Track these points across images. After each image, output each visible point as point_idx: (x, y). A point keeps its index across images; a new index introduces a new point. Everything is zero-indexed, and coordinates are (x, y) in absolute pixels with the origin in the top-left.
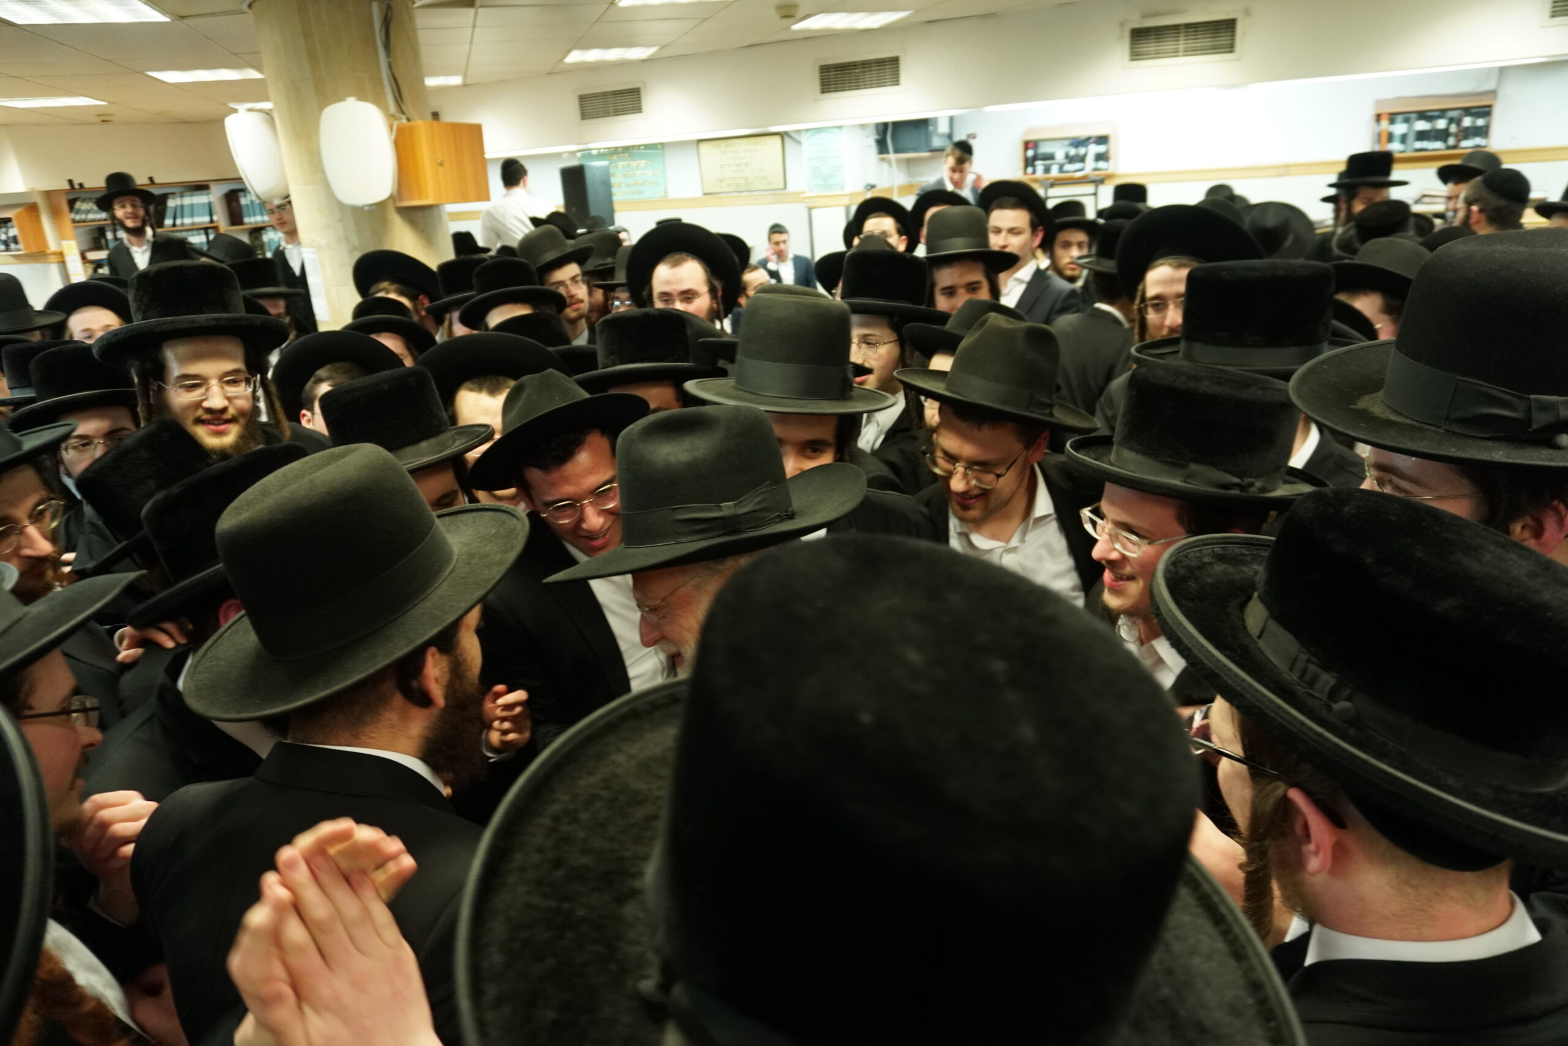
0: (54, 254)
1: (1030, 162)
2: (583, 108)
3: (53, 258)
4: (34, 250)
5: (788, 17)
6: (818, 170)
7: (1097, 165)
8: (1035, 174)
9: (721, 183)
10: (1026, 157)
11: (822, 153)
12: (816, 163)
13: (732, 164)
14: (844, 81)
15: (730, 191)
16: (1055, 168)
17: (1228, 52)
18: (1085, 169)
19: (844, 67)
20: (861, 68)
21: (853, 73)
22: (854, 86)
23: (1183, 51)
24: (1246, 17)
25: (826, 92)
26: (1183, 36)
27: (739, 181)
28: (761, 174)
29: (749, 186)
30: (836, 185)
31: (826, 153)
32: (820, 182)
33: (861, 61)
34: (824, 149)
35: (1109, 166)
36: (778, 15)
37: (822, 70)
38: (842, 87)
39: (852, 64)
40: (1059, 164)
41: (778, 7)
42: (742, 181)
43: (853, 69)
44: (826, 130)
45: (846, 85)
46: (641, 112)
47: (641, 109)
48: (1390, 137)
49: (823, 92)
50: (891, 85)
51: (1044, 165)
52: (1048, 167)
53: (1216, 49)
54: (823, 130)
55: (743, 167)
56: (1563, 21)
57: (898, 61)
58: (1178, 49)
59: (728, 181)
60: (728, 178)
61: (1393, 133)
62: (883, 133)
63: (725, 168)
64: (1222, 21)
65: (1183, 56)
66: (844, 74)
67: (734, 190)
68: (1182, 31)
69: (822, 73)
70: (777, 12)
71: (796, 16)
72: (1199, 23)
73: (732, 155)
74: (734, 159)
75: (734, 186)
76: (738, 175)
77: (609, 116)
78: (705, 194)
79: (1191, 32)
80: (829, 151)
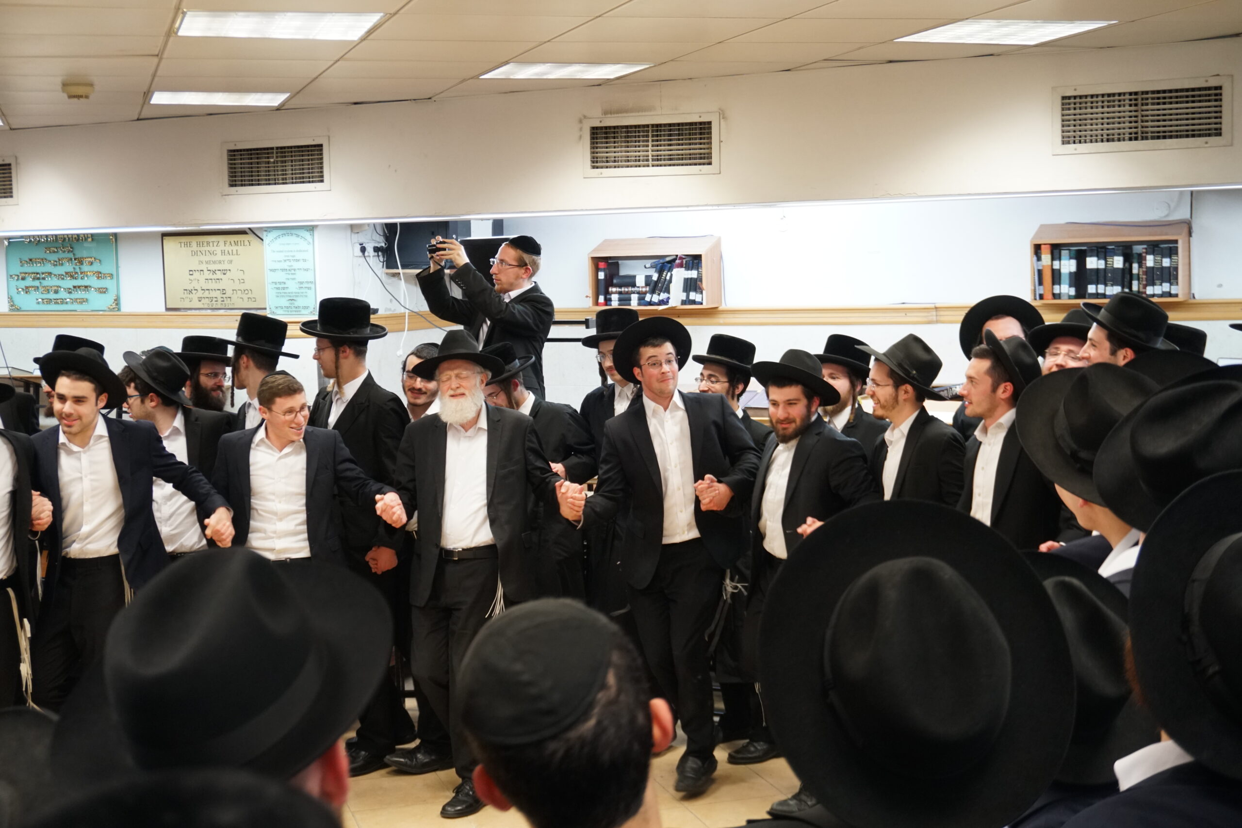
5: (79, 97)
6: (283, 286)
7: (688, 296)
8: (611, 305)
9: (191, 296)
10: (597, 281)
11: (288, 263)
12: (281, 277)
13: (205, 270)
14: (258, 172)
15: (202, 306)
16: (634, 298)
17: (704, 164)
18: (670, 301)
19: (258, 154)
20: (277, 157)
21: (268, 163)
22: (269, 180)
23: (653, 160)
24: (722, 120)
25: (235, 185)
26: (653, 141)
27: (213, 294)
28: (242, 287)
29: (227, 302)
30: (306, 308)
31: (292, 263)
32: (284, 302)
33: (277, 148)
34: (291, 258)
35: (705, 299)
36: (65, 96)
37: (231, 156)
38: (255, 180)
39: (267, 151)
40: (638, 293)
41: (65, 85)
42: (218, 294)
43: (268, 158)
44: (293, 231)
45: (260, 178)
46: (11, 197)
47: (11, 192)
48: (1056, 277)
49: (231, 186)
50: (313, 182)
51: (620, 293)
52: (626, 296)
53: (690, 159)
54: (288, 231)
55: (219, 275)
56: (1076, 149)
57: (321, 150)
58: (648, 156)
59: (200, 294)
60: (199, 290)
61: (1059, 270)
62: (389, 239)
63: (196, 275)
64: (696, 123)
65: (653, 166)
66: (258, 163)
67: (206, 306)
68: (650, 134)
69: (231, 160)
70: (63, 91)
71: (91, 97)
72: (670, 125)
73: (204, 258)
74: (207, 263)
75: (207, 301)
76: (212, 285)
78: (168, 309)
79: (661, 136)
80: (298, 260)
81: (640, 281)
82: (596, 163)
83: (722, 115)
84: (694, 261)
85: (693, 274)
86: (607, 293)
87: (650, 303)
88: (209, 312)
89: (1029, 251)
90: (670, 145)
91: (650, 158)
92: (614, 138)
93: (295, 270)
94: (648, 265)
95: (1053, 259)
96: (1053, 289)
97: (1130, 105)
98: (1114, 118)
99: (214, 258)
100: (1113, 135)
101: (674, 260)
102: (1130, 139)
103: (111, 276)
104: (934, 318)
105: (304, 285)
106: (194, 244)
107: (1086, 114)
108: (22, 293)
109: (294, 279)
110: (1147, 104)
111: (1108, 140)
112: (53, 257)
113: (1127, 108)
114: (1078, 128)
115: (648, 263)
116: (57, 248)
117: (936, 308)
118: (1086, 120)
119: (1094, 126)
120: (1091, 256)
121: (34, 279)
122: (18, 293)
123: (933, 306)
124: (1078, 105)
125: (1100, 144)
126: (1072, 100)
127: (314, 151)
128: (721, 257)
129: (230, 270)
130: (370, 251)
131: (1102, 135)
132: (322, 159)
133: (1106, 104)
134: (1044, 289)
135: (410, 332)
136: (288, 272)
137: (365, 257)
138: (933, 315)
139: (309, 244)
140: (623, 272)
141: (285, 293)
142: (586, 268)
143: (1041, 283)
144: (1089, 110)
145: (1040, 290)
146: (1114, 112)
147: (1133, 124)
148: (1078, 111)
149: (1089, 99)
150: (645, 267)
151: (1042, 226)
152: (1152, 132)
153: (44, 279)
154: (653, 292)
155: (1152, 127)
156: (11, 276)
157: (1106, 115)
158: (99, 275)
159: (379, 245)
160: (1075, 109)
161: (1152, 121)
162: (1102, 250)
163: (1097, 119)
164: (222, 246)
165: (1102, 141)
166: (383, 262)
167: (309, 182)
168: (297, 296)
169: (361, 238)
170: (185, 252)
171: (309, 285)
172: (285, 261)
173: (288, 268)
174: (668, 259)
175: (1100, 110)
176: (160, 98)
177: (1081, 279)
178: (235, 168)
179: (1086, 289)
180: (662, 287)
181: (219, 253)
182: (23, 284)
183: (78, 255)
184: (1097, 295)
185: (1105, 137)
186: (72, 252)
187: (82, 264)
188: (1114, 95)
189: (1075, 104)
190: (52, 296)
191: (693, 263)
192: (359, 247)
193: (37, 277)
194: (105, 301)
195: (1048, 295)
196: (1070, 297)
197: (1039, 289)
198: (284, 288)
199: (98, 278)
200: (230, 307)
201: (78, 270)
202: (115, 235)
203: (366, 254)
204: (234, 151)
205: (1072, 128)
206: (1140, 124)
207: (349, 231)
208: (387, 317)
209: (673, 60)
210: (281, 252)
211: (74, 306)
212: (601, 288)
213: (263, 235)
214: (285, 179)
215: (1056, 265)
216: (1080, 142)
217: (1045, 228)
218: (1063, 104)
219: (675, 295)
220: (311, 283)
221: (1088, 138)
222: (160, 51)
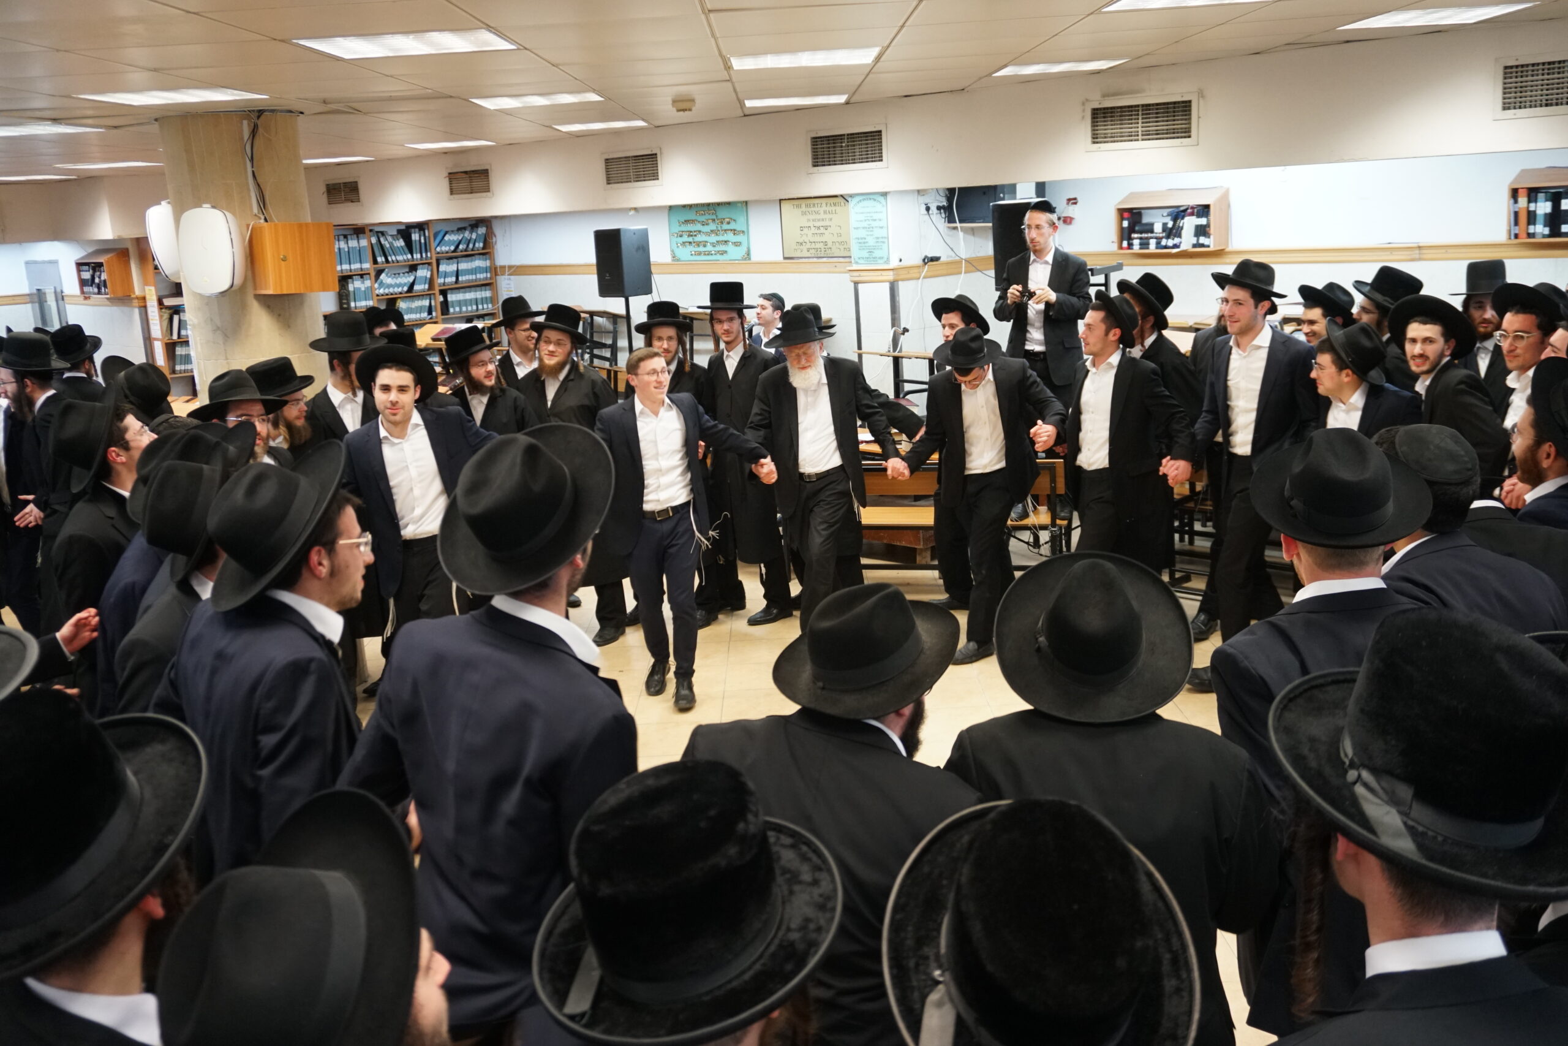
0: (137, 298)
2: (609, 173)
3: (136, 303)
4: (120, 294)
5: (684, 110)
6: (864, 241)
7: (1198, 240)
8: (1132, 249)
9: (801, 247)
10: (1122, 229)
11: (868, 222)
12: (862, 233)
13: (812, 226)
14: (834, 154)
15: (810, 256)
16: (1153, 242)
17: (1185, 137)
18: (1182, 245)
19: (834, 140)
20: (848, 142)
21: (842, 147)
22: (842, 160)
23: (1143, 135)
24: (1201, 99)
25: (818, 166)
26: (1143, 119)
27: (818, 246)
28: (840, 239)
29: (829, 252)
30: (881, 258)
31: (871, 222)
32: (865, 254)
33: (848, 135)
34: (869, 218)
35: (1211, 242)
36: (675, 109)
37: (814, 142)
38: (832, 161)
39: (839, 138)
40: (1156, 238)
41: (674, 102)
42: (821, 245)
43: (841, 143)
44: (871, 197)
45: (835, 159)
46: (658, 179)
47: (658, 175)
48: (1532, 218)
49: (814, 166)
50: (875, 161)
51: (1141, 238)
52: (1145, 241)
53: (1174, 133)
54: (868, 197)
55: (822, 230)
56: (1515, 114)
57: (881, 135)
58: (1138, 132)
59: (808, 245)
60: (808, 242)
61: (1535, 212)
62: (950, 199)
63: (806, 231)
64: (1179, 102)
65: (1143, 140)
66: (834, 147)
67: (813, 255)
68: (1140, 113)
69: (814, 145)
70: (673, 106)
71: (694, 109)
72: (1157, 104)
73: (811, 217)
74: (813, 221)
75: (813, 251)
76: (817, 239)
77: (631, 182)
78: (785, 258)
79: (1149, 114)
80: (875, 220)
81: (1158, 228)
82: (1096, 139)
83: (1201, 94)
84: (1204, 210)
85: (1203, 221)
86: (1130, 239)
87: (1166, 247)
88: (815, 260)
89: (1506, 194)
90: (1157, 122)
91: (1140, 133)
92: (1112, 117)
93: (873, 228)
94: (1165, 214)
95: (1529, 202)
96: (1527, 229)
98: (1553, 84)
99: (818, 217)
100: (1552, 100)
101: (1187, 209)
103: (743, 232)
104: (1417, 256)
105: (880, 240)
106: (803, 206)
107: (1526, 82)
108: (680, 247)
109: (872, 235)
111: (1547, 105)
112: (702, 218)
114: (1519, 94)
115: (1165, 212)
116: (704, 212)
117: (1419, 247)
118: (1526, 87)
119: (1534, 93)
120: (1566, 198)
121: (689, 236)
122: (678, 247)
123: (1416, 245)
124: (1519, 74)
125: (1538, 109)
126: (1514, 70)
127: (876, 136)
128: (1229, 206)
129: (830, 226)
130: (933, 209)
131: (1541, 101)
132: (881, 142)
133: (1546, 71)
134: (1519, 230)
135: (968, 275)
136: (868, 229)
137: (929, 215)
138: (1416, 253)
139: (883, 206)
140: (1146, 220)
141: (866, 246)
142: (1112, 218)
143: (1516, 223)
144: (1530, 78)
145: (1516, 230)
146: (1553, 79)
148: (1519, 79)
149: (1530, 68)
150: (1163, 216)
151: (1524, 171)
153: (695, 236)
154: (1168, 237)
156: (672, 234)
157: (1546, 82)
158: (734, 232)
159: (941, 205)
160: (1516, 77)
163: (1537, 86)
164: (824, 208)
165: (1541, 106)
166: (945, 218)
167: (872, 161)
168: (875, 249)
169: (927, 199)
170: (797, 213)
171: (884, 240)
172: (865, 220)
173: (867, 226)
174: (1182, 209)
175: (1540, 77)
176: (749, 104)
177: (1555, 219)
178: (817, 151)
179: (1560, 228)
180: (1176, 232)
181: (822, 212)
182: (680, 240)
183: (720, 217)
185: (1544, 102)
186: (715, 214)
187: (722, 223)
188: (1554, 63)
189: (1517, 72)
190: (701, 249)
191: (1203, 211)
192: (925, 207)
193: (691, 234)
194: (740, 252)
195: (1523, 235)
196: (1544, 236)
197: (1514, 230)
198: (864, 243)
199: (734, 234)
200: (831, 255)
201: (719, 229)
202: (745, 202)
203: (930, 212)
204: (816, 138)
205: (1513, 95)
207: (917, 193)
208: (948, 263)
209: (1148, 54)
210: (862, 213)
211: (718, 257)
212: (1125, 235)
213: (849, 199)
214: (855, 159)
215: (1532, 207)
216: (1520, 108)
217: (1524, 172)
218: (1505, 73)
219: (1187, 240)
220: (885, 238)
221: (1528, 104)
222: (728, 78)
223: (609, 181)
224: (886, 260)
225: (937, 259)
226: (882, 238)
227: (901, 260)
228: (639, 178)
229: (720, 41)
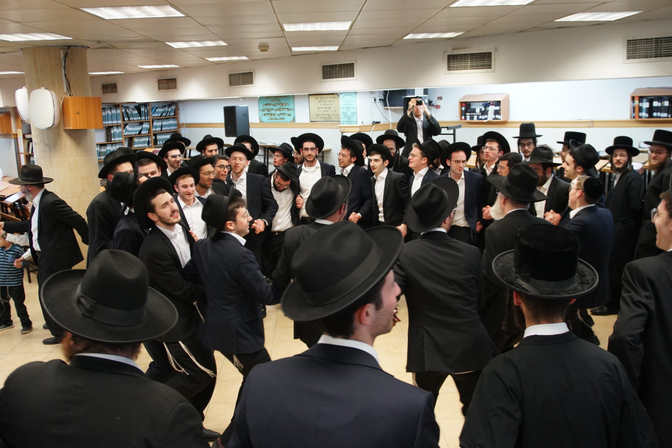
0: (13, 134)
1: (463, 113)
2: (231, 81)
3: (13, 137)
4: (5, 132)
5: (264, 51)
6: (346, 113)
7: (495, 116)
8: (466, 120)
9: (318, 117)
10: (462, 111)
11: (348, 105)
12: (345, 110)
13: (323, 107)
14: (333, 73)
16: (475, 117)
17: (489, 68)
18: (488, 118)
19: (332, 67)
20: (339, 68)
21: (336, 70)
22: (336, 76)
25: (325, 79)
26: (470, 60)
28: (336, 113)
29: (330, 119)
30: (354, 121)
32: (346, 119)
33: (339, 65)
34: (349, 104)
35: (501, 118)
37: (323, 68)
38: (332, 77)
39: (335, 66)
40: (477, 115)
41: (259, 46)
42: (327, 116)
43: (336, 68)
44: (350, 94)
45: (333, 76)
46: (253, 84)
47: (253, 82)
48: (640, 109)
49: (324, 79)
51: (470, 115)
52: (472, 116)
53: (484, 66)
54: (348, 94)
55: (328, 109)
56: (632, 61)
57: (354, 65)
58: (468, 65)
59: (321, 116)
60: (321, 114)
61: (642, 107)
62: (385, 96)
63: (320, 109)
64: (486, 53)
65: (470, 69)
66: (332, 70)
67: (323, 121)
70: (259, 49)
71: (268, 50)
72: (477, 54)
73: (323, 103)
74: (324, 105)
75: (323, 119)
76: (325, 113)
77: (240, 85)
78: (311, 122)
79: (473, 58)
80: (351, 104)
82: (449, 68)
83: (496, 50)
84: (498, 103)
85: (497, 108)
86: (465, 115)
87: (481, 119)
88: (324, 122)
89: (629, 99)
90: (476, 61)
91: (469, 66)
92: (456, 59)
93: (350, 108)
95: (640, 102)
96: (639, 114)
97: (655, 43)
98: (648, 48)
99: (326, 103)
100: (648, 55)
101: (491, 103)
102: (655, 57)
103: (292, 109)
105: (353, 113)
106: (319, 98)
107: (637, 47)
108: (263, 116)
109: (350, 111)
110: (662, 43)
111: (646, 57)
112: (274, 103)
113: (654, 44)
114: (634, 52)
115: (481, 104)
116: (274, 100)
117: (592, 122)
118: (637, 49)
119: (640, 52)
120: (655, 101)
122: (262, 116)
123: (590, 121)
124: (634, 44)
126: (632, 42)
127: (351, 65)
128: (509, 102)
129: (331, 107)
130: (378, 100)
131: (643, 55)
132: (354, 68)
133: (645, 43)
136: (348, 108)
137: (375, 103)
138: (591, 124)
139: (355, 98)
140: (472, 107)
141: (347, 116)
142: (457, 106)
143: (634, 111)
144: (638, 45)
145: (634, 115)
146: (648, 46)
147: (656, 51)
148: (634, 46)
149: (639, 41)
150: (480, 105)
152: (664, 54)
153: (270, 111)
154: (482, 115)
155: (664, 52)
156: (260, 110)
157: (645, 47)
159: (381, 98)
161: (664, 49)
162: (660, 99)
163: (641, 49)
164: (329, 99)
165: (643, 58)
166: (383, 104)
167: (350, 77)
168: (351, 117)
169: (375, 96)
170: (316, 101)
171: (355, 113)
172: (347, 104)
173: (348, 107)
174: (488, 102)
175: (643, 45)
176: (294, 49)
177: (651, 110)
178: (325, 72)
179: (652, 114)
180: (486, 113)
181: (328, 101)
182: (264, 113)
183: (281, 102)
184: (657, 117)
186: (279, 101)
187: (283, 106)
188: (649, 39)
190: (273, 117)
192: (374, 99)
193: (268, 110)
194: (290, 118)
195: (637, 117)
196: (646, 118)
198: (346, 115)
199: (288, 110)
200: (331, 121)
201: (281, 108)
202: (294, 96)
203: (376, 101)
204: (324, 66)
205: (631, 53)
206: (658, 51)
207: (370, 93)
208: (384, 125)
209: (471, 30)
210: (346, 101)
211: (280, 121)
212: (463, 114)
213: (340, 95)
214: (342, 76)
215: (641, 104)
216: (634, 58)
217: (637, 90)
218: (628, 43)
219: (490, 116)
220: (355, 112)
221: (638, 57)
222: (283, 36)
223: (231, 84)
224: (356, 122)
225: (379, 123)
226: (354, 112)
227: (362, 123)
228: (245, 83)
229: (278, 15)
